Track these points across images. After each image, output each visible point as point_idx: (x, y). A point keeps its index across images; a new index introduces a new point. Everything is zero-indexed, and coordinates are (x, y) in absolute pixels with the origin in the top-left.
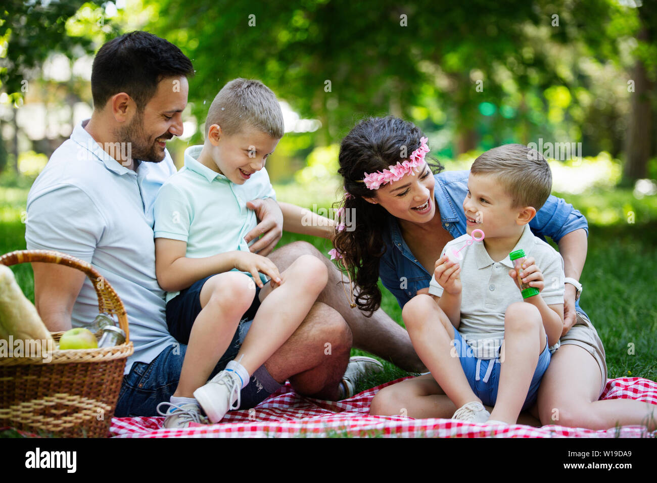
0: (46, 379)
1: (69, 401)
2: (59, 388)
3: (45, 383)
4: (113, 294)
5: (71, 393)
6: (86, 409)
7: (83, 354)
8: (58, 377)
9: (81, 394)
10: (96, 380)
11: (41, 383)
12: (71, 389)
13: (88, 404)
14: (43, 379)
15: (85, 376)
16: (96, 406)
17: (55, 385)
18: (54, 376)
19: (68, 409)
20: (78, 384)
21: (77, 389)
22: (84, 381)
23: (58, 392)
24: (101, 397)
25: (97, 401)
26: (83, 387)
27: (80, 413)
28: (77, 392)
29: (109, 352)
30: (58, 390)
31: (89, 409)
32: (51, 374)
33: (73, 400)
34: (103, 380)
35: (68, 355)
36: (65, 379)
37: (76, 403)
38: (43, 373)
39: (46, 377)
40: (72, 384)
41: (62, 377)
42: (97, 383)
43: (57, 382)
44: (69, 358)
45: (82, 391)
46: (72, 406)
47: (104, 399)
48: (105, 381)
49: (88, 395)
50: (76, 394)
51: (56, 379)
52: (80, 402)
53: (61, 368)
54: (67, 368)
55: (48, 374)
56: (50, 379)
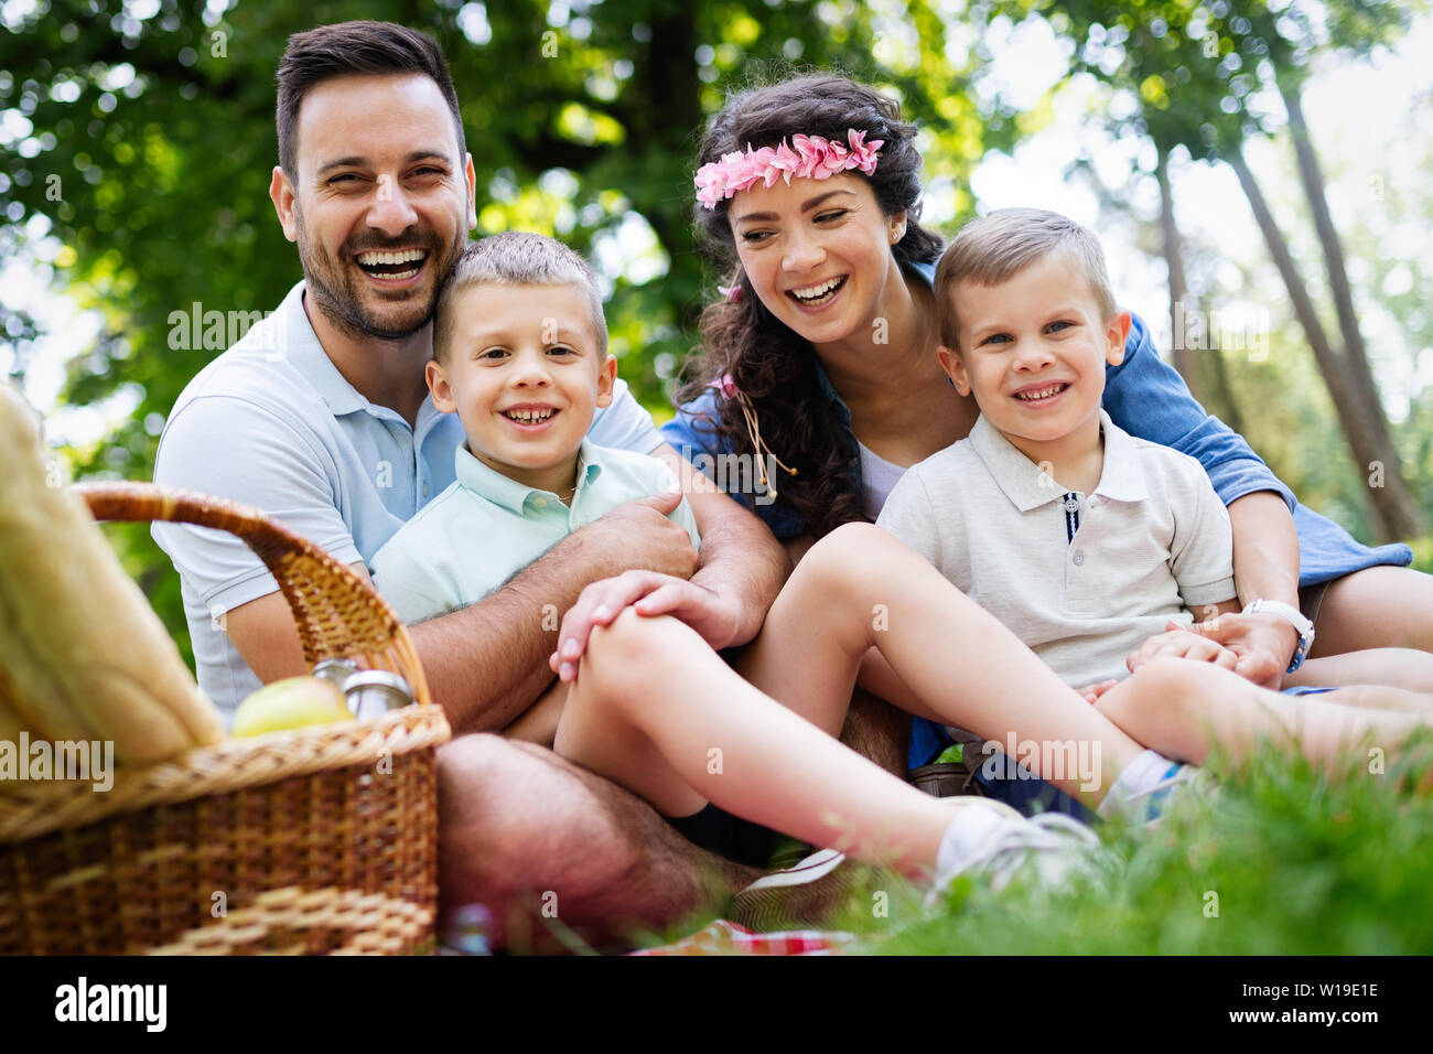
0: (219, 851)
1: (307, 911)
2: (268, 870)
3: (218, 862)
4: (350, 581)
5: (308, 885)
6: (362, 931)
7: (321, 739)
8: (255, 834)
9: (337, 881)
10: (373, 826)
11: (205, 867)
12: (305, 871)
13: (366, 911)
14: (209, 852)
15: (340, 818)
16: (390, 915)
17: (253, 864)
18: (243, 834)
19: (309, 941)
20: (325, 849)
21: (325, 867)
22: (340, 837)
23: (267, 888)
24: (396, 884)
25: (391, 896)
26: (339, 856)
27: (350, 945)
28: (324, 876)
29: (394, 726)
30: (263, 879)
31: (371, 929)
32: (232, 827)
33: (319, 908)
34: (392, 823)
35: (278, 751)
36: (281, 838)
37: (329, 917)
38: (204, 829)
39: (216, 841)
40: (304, 852)
41: (268, 832)
42: (380, 836)
43: (256, 852)
44: (279, 760)
45: (339, 873)
46: (321, 928)
47: (409, 889)
48: (400, 826)
49: (358, 882)
50: (325, 885)
51: (251, 843)
52: (342, 910)
53: (258, 801)
54: (279, 799)
55: (222, 832)
56: (233, 846)
